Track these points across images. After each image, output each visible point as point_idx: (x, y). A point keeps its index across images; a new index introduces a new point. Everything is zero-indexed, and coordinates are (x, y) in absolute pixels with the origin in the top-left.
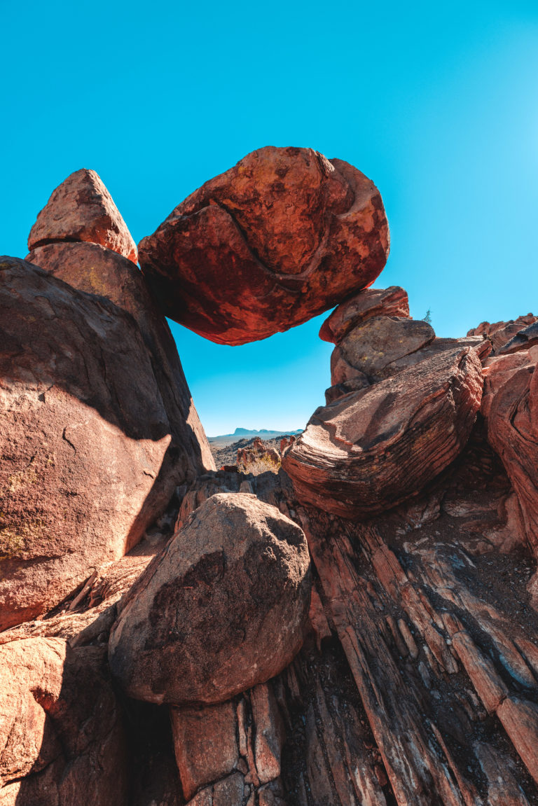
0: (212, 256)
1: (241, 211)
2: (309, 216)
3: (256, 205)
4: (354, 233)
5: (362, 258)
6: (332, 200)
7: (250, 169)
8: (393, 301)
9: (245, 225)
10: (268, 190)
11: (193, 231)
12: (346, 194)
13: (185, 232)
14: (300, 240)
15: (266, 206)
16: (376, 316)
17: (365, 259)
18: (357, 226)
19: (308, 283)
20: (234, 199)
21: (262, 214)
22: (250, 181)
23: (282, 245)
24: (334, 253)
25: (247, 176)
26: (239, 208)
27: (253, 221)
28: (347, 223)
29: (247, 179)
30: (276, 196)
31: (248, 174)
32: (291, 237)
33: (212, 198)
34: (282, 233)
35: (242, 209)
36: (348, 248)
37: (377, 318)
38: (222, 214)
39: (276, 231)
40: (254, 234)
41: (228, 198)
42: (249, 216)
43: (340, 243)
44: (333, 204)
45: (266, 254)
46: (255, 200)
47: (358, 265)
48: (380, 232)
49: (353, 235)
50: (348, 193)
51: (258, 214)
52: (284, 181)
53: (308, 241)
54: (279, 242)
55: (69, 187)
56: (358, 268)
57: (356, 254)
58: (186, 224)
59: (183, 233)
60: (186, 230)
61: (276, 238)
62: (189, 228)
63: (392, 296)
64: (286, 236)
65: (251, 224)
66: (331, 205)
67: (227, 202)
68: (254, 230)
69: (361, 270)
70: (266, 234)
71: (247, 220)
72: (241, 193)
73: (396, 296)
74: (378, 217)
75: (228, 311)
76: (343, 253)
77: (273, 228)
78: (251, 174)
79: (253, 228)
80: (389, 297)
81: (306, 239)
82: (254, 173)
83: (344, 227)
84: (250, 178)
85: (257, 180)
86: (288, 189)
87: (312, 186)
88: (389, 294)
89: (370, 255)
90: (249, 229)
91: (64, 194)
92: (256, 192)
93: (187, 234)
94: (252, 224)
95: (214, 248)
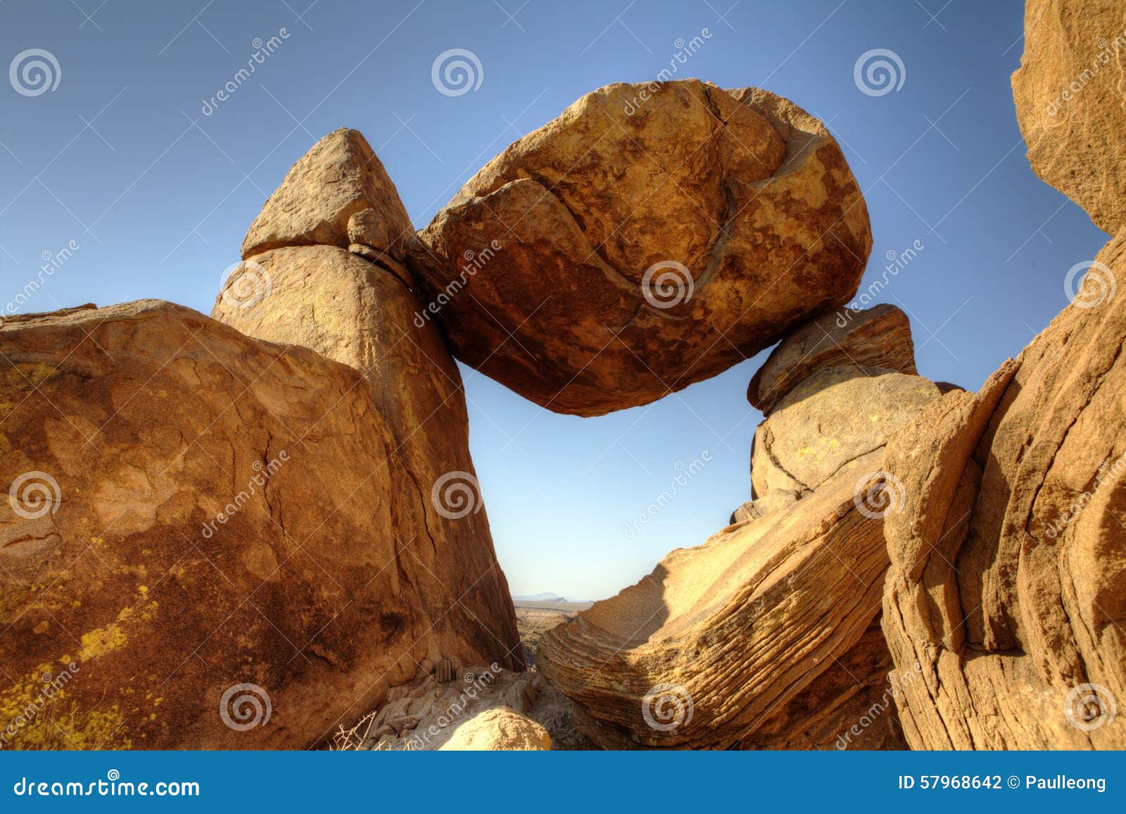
0: (524, 259)
1: (571, 184)
2: (696, 188)
3: (596, 174)
4: (786, 211)
5: (810, 255)
6: (737, 160)
7: (584, 120)
8: (874, 335)
9: (579, 207)
10: (616, 150)
11: (489, 222)
12: (765, 146)
13: (477, 223)
14: (681, 227)
15: (615, 175)
16: (834, 365)
17: (817, 256)
18: (792, 200)
19: (704, 303)
20: (558, 166)
21: (608, 187)
22: (585, 138)
23: (648, 237)
24: (749, 247)
25: (579, 131)
26: (567, 181)
27: (593, 200)
28: (770, 197)
29: (580, 136)
30: (630, 158)
31: (582, 127)
32: (665, 223)
33: (521, 167)
34: (646, 218)
35: (572, 182)
36: (778, 237)
37: (836, 369)
38: (537, 192)
39: (635, 213)
40: (597, 221)
41: (549, 166)
42: (586, 191)
43: (758, 230)
44: (741, 163)
45: (620, 253)
46: (594, 166)
47: (801, 268)
48: (843, 207)
49: (785, 216)
50: (770, 145)
51: (601, 188)
52: (643, 134)
53: (697, 230)
54: (643, 231)
55: (314, 160)
56: (805, 271)
57: (798, 248)
58: (478, 210)
59: (473, 224)
60: (478, 220)
61: (637, 226)
62: (483, 216)
63: (873, 325)
64: (653, 222)
65: (589, 205)
66: (735, 168)
67: (547, 172)
68: (596, 213)
69: (809, 277)
70: (617, 220)
71: (582, 198)
72: (571, 158)
73: (882, 325)
74: (834, 181)
75: (561, 353)
76: (769, 247)
77: (629, 210)
78: (586, 127)
79: (593, 210)
80: (867, 327)
81: (693, 226)
82: (590, 126)
83: (763, 202)
84: (583, 133)
85: (596, 135)
86: (653, 147)
87: (696, 139)
88: (867, 322)
89: (826, 248)
90: (587, 211)
91: (306, 169)
92: (594, 154)
93: (480, 226)
94: (592, 205)
95: (525, 246)
